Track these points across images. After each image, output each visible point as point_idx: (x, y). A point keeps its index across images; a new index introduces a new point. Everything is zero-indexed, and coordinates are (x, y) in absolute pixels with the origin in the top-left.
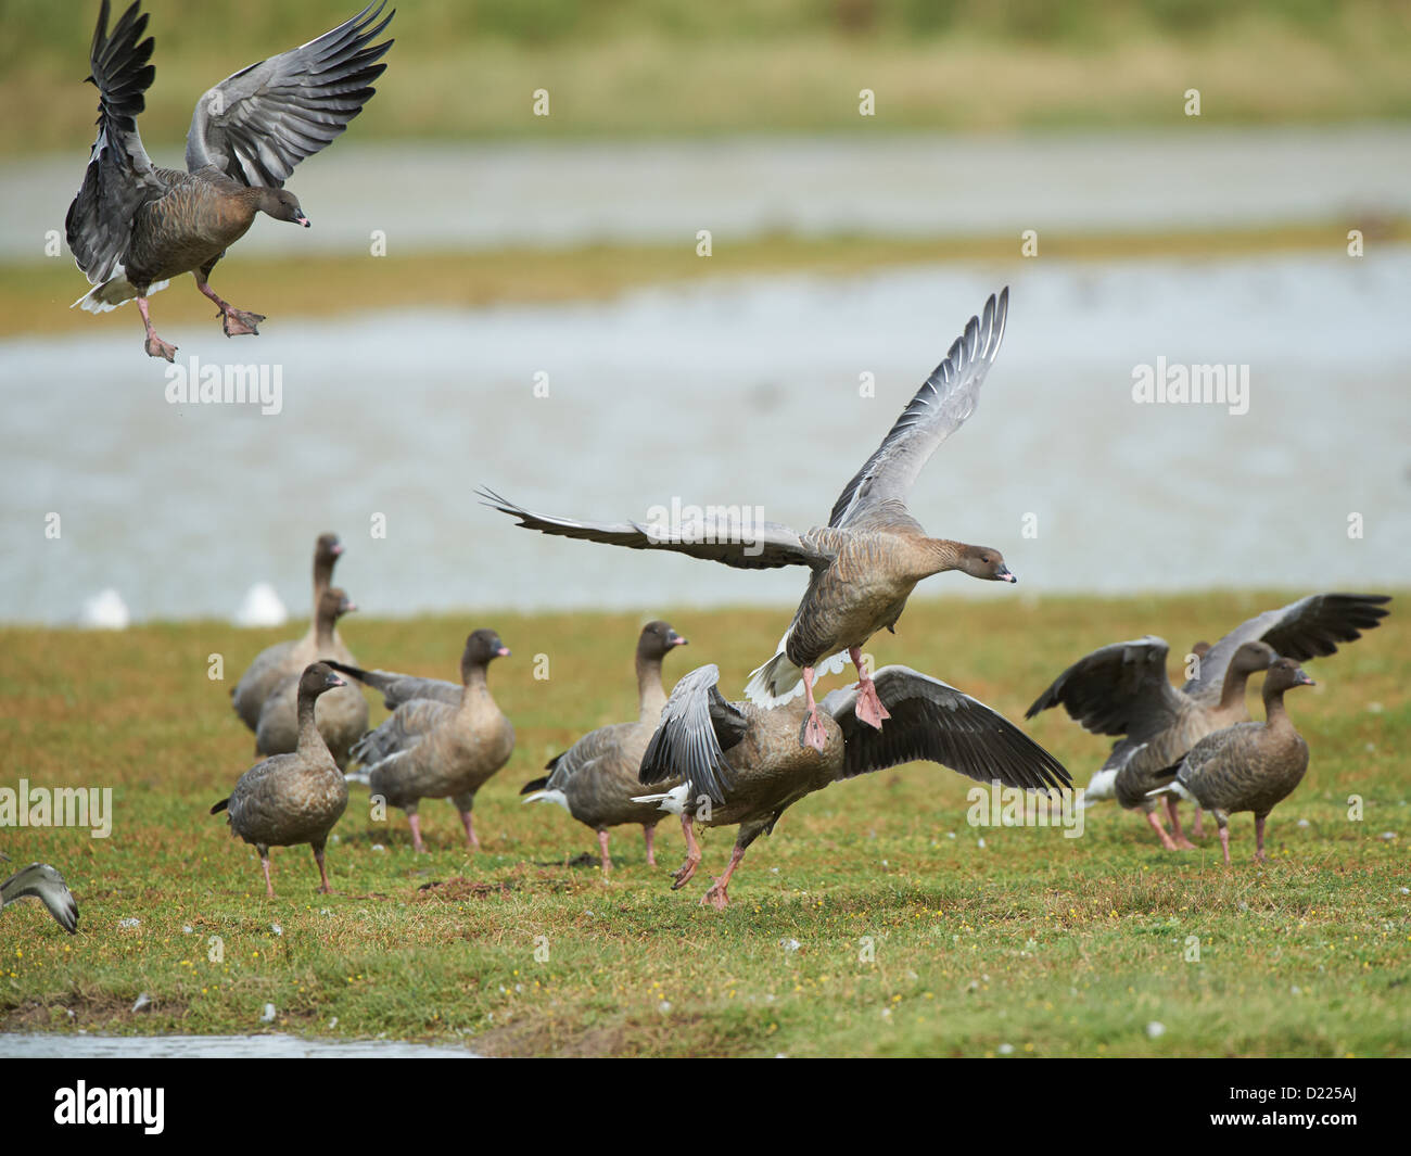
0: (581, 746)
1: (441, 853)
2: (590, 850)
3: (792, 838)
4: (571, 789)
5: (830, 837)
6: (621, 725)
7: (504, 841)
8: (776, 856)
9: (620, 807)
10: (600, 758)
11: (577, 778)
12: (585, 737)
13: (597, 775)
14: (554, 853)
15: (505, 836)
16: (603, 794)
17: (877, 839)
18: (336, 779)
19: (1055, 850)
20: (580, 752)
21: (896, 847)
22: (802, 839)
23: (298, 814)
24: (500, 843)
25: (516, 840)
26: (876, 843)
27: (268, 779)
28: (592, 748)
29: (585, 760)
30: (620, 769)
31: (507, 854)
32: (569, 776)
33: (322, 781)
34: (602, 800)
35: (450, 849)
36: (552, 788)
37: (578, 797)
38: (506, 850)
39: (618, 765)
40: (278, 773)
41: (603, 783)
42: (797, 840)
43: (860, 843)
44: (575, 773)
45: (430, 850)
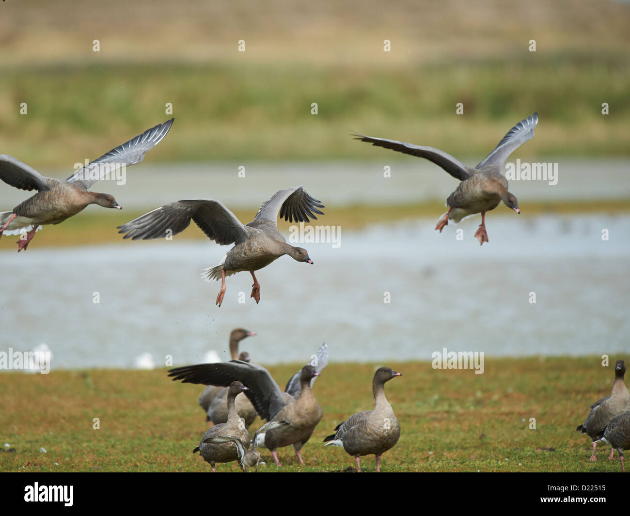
0: (349, 420)
1: (288, 466)
2: (352, 465)
3: (439, 461)
4: (344, 439)
5: (455, 460)
6: (367, 411)
7: (315, 461)
8: (432, 468)
9: (366, 446)
10: (358, 425)
11: (348, 434)
12: (350, 417)
13: (357, 432)
14: (336, 467)
15: (315, 459)
16: (359, 441)
17: (475, 461)
18: (245, 432)
19: (551, 466)
20: (349, 423)
21: (483, 464)
22: (443, 461)
23: (229, 448)
24: (314, 462)
25: (320, 461)
26: (474, 463)
27: (215, 434)
28: (354, 421)
29: (351, 426)
30: (367, 430)
31: (316, 467)
32: (344, 433)
33: (238, 433)
34: (359, 443)
35: (292, 464)
36: (337, 439)
37: (348, 442)
38: (316, 465)
39: (366, 428)
40: (219, 431)
41: (359, 436)
42: (441, 461)
43: (467, 462)
44: (347, 432)
45: (283, 465)
